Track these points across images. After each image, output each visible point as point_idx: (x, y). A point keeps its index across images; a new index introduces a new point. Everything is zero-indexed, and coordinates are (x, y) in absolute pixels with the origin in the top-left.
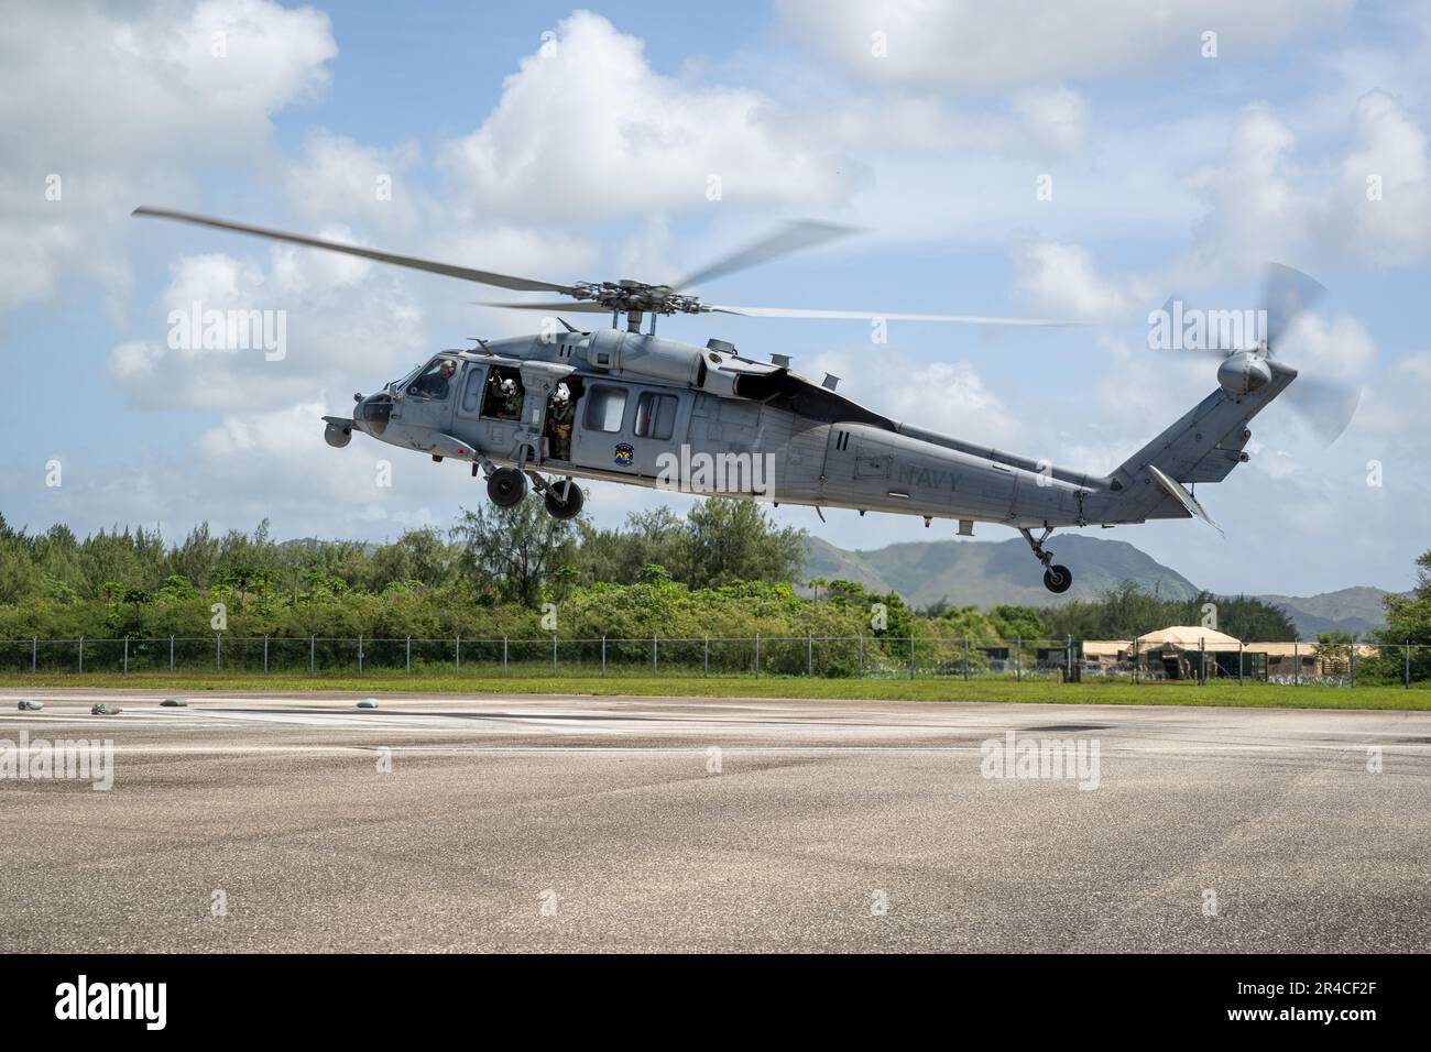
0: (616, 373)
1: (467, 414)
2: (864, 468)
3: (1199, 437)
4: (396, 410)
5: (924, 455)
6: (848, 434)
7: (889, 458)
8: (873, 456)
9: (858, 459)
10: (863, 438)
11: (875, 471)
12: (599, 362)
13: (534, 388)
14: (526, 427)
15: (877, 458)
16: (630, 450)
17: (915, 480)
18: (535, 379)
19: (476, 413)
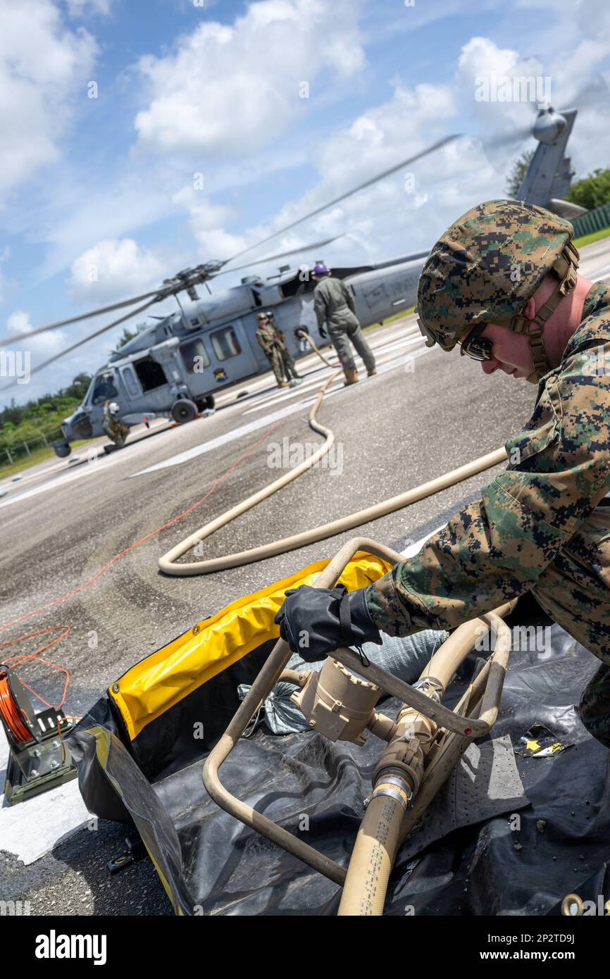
0: (206, 326)
1: (137, 396)
2: (371, 298)
3: (544, 176)
4: (93, 418)
5: (400, 273)
6: (352, 286)
7: (382, 286)
8: (372, 289)
9: (365, 296)
10: (361, 283)
11: (378, 297)
12: (194, 324)
13: (165, 361)
14: (174, 384)
15: (376, 289)
16: (222, 371)
17: (403, 289)
18: (162, 355)
19: (141, 393)
